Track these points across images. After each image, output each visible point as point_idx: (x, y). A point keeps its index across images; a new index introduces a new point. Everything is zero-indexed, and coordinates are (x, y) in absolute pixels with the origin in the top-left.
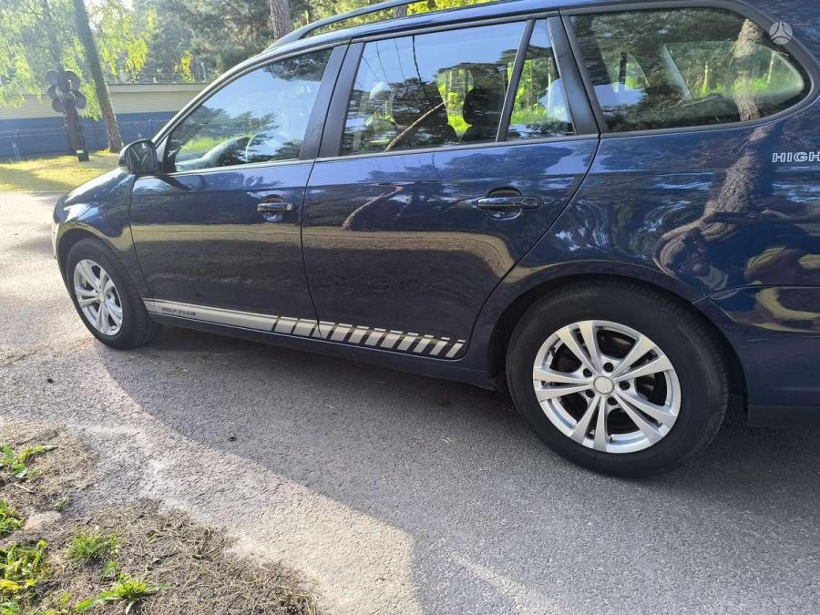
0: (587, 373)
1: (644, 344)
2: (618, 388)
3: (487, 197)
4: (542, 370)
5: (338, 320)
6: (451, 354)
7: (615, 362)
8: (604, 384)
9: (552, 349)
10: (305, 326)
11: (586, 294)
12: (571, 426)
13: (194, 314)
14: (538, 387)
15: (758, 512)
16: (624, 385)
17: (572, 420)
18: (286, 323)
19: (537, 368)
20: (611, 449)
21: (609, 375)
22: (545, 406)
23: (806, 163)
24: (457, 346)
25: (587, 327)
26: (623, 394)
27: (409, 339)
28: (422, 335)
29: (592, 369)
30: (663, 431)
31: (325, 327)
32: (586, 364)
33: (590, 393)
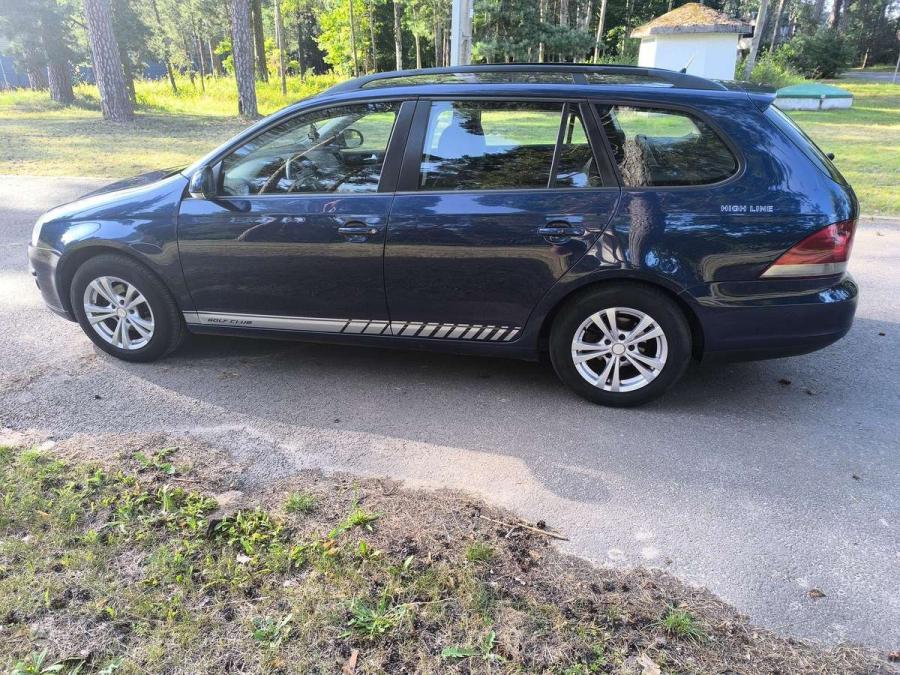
0: (608, 342)
1: (647, 320)
2: (627, 350)
3: (546, 227)
4: (577, 344)
5: (409, 319)
6: (508, 338)
7: (626, 334)
8: (619, 348)
9: (584, 329)
10: (377, 326)
11: (611, 291)
12: (595, 379)
13: (250, 322)
14: (574, 355)
15: (707, 415)
16: (631, 348)
17: (596, 375)
18: (357, 325)
19: (574, 341)
20: (623, 390)
21: (622, 342)
22: (578, 367)
23: (739, 212)
24: (514, 332)
25: (611, 312)
26: (631, 353)
27: (474, 330)
28: (485, 325)
29: (611, 339)
30: (656, 373)
31: (397, 326)
32: (607, 335)
33: (609, 355)
